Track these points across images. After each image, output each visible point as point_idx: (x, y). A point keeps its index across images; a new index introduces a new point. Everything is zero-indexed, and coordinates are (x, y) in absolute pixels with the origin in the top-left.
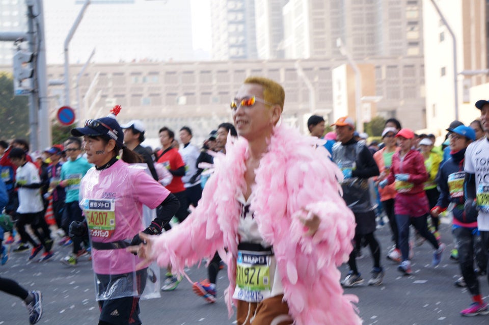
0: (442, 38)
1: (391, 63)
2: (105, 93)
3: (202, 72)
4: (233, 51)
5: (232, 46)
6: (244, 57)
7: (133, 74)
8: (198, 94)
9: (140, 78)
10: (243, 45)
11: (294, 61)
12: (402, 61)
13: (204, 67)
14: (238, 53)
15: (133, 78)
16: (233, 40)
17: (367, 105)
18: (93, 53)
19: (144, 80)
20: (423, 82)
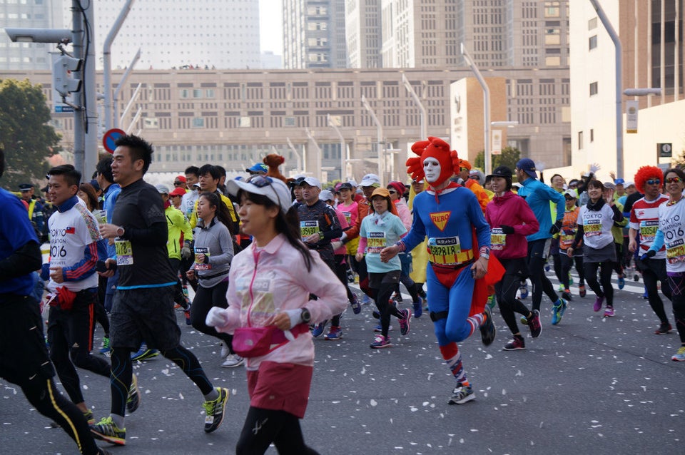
0: (593, 43)
1: (523, 75)
2: (145, 111)
3: (273, 84)
4: (313, 57)
5: (312, 50)
6: (328, 65)
7: (180, 85)
8: (267, 114)
9: (190, 92)
10: (326, 50)
11: (396, 71)
12: (539, 74)
13: (275, 78)
14: (319, 59)
15: (181, 90)
16: (312, 42)
17: (498, 133)
18: (137, 57)
19: (195, 93)
20: (567, 102)
